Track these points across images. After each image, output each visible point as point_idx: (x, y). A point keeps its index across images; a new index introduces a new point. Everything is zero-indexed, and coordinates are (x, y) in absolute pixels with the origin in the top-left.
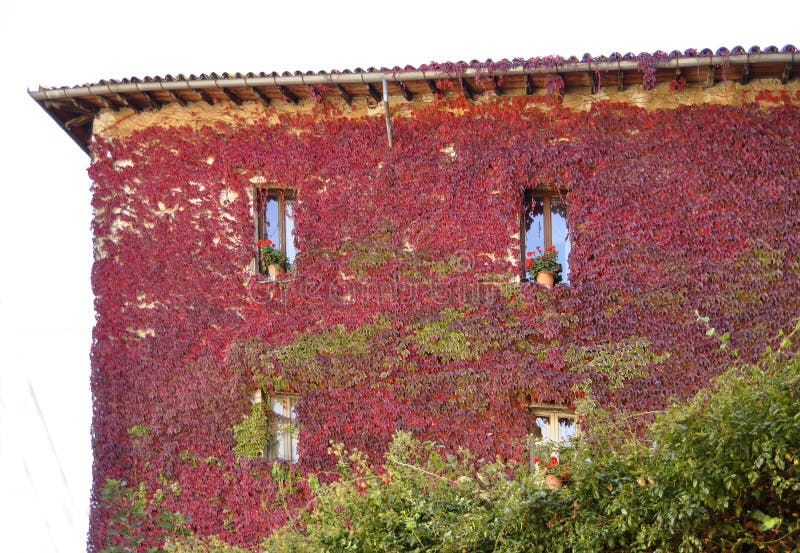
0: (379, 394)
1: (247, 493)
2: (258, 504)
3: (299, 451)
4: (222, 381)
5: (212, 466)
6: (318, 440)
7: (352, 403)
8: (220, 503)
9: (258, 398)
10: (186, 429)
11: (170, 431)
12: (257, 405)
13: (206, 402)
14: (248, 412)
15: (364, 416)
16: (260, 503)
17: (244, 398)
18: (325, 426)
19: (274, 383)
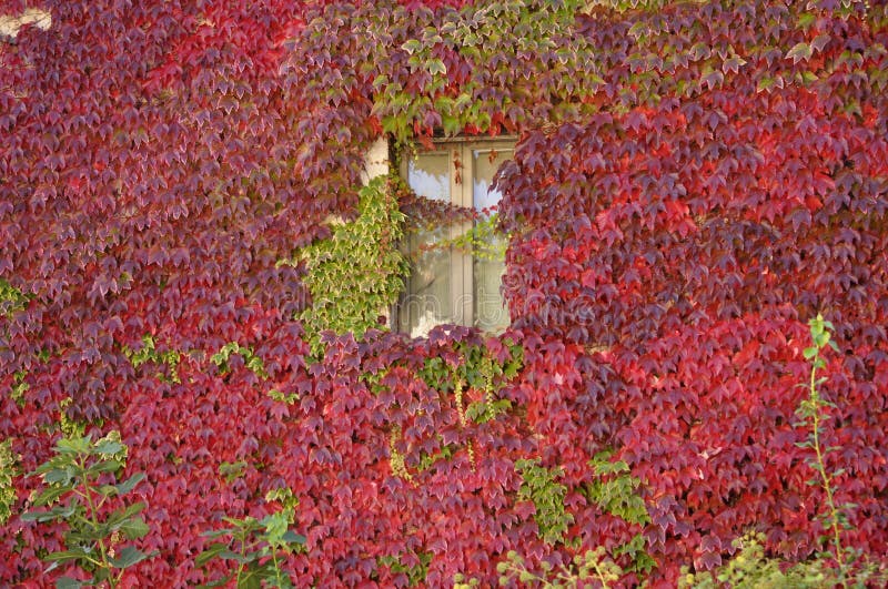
0: (781, 106)
1: (347, 437)
2: (380, 460)
3: (514, 299)
4: (267, 127)
5: (233, 375)
6: (580, 257)
7: (694, 145)
8: (254, 474)
9: (377, 162)
10: (148, 278)
11: (100, 287)
12: (375, 182)
13: (218, 193)
14: (346, 205)
15: (733, 174)
16: (386, 459)
17: (344, 168)
18: (602, 218)
19: (443, 113)
